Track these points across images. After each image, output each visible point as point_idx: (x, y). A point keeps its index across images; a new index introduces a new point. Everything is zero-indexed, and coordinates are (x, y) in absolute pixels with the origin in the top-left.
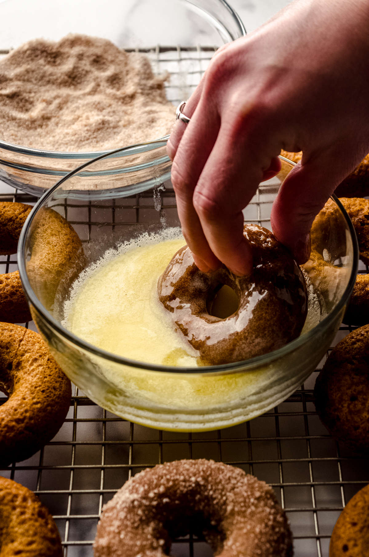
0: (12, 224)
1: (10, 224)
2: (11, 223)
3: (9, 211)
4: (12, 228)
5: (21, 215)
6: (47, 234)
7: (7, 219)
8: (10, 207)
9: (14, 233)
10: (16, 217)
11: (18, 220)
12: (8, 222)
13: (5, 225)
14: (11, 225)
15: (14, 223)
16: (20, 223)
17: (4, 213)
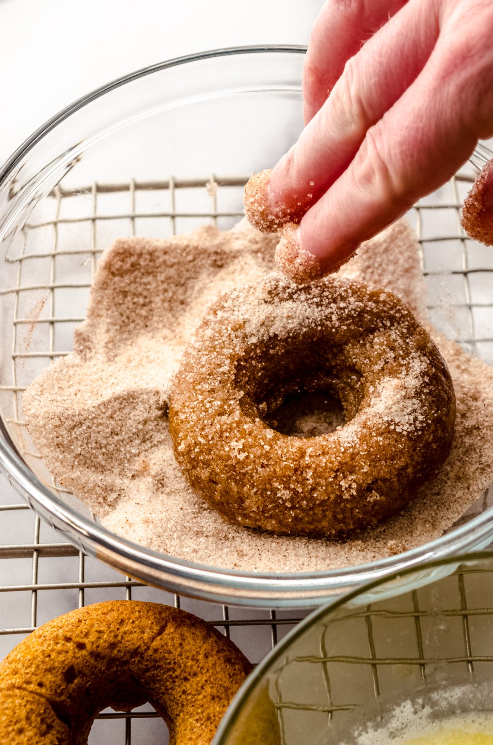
0: (139, 661)
1: (135, 661)
2: (137, 659)
3: (131, 633)
4: (139, 669)
5: (155, 643)
6: (205, 697)
7: (129, 652)
8: (133, 622)
9: (143, 678)
10: (145, 647)
11: (150, 652)
12: (132, 657)
13: (126, 663)
14: (138, 664)
15: (143, 658)
16: (154, 660)
17: (123, 638)
